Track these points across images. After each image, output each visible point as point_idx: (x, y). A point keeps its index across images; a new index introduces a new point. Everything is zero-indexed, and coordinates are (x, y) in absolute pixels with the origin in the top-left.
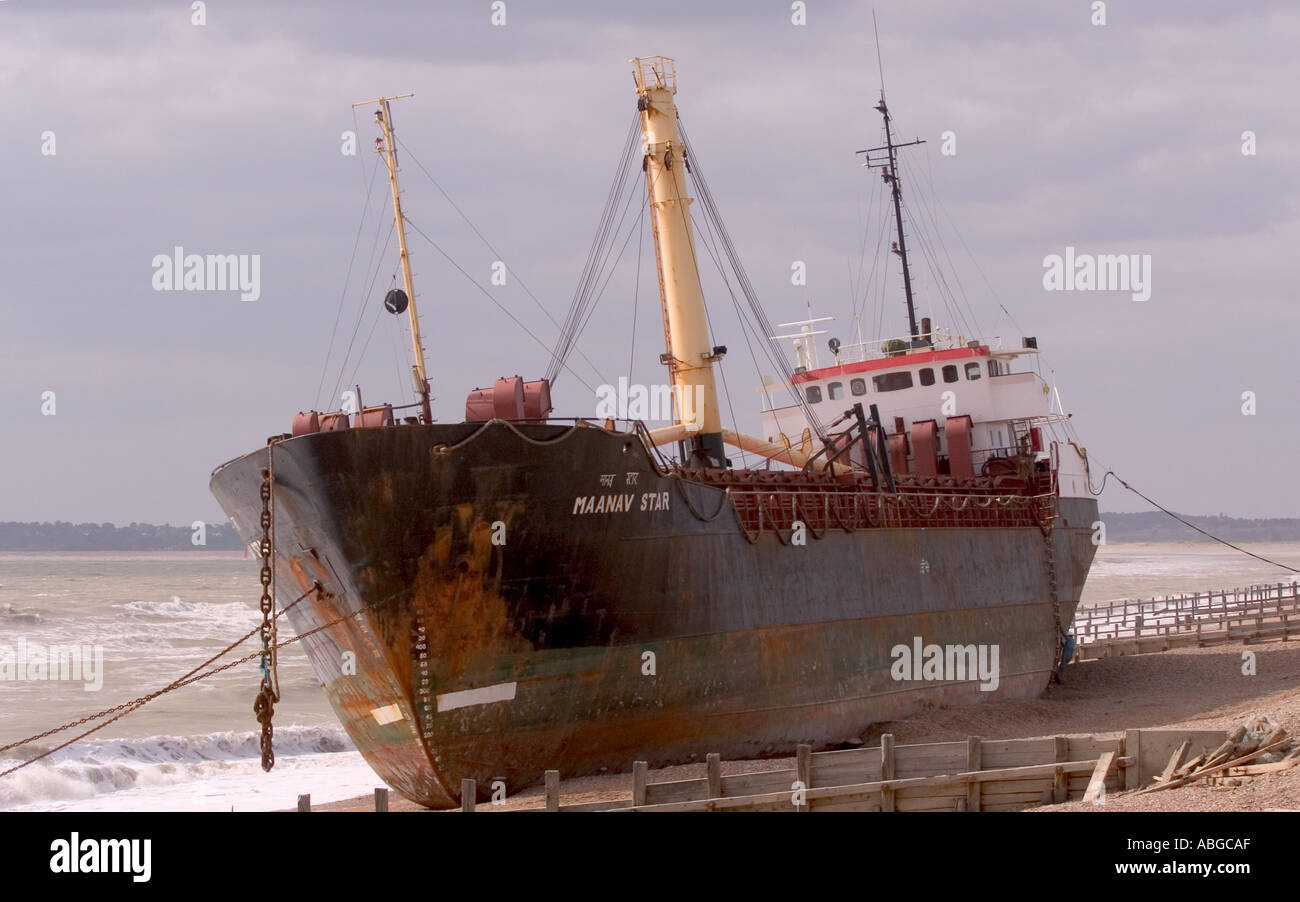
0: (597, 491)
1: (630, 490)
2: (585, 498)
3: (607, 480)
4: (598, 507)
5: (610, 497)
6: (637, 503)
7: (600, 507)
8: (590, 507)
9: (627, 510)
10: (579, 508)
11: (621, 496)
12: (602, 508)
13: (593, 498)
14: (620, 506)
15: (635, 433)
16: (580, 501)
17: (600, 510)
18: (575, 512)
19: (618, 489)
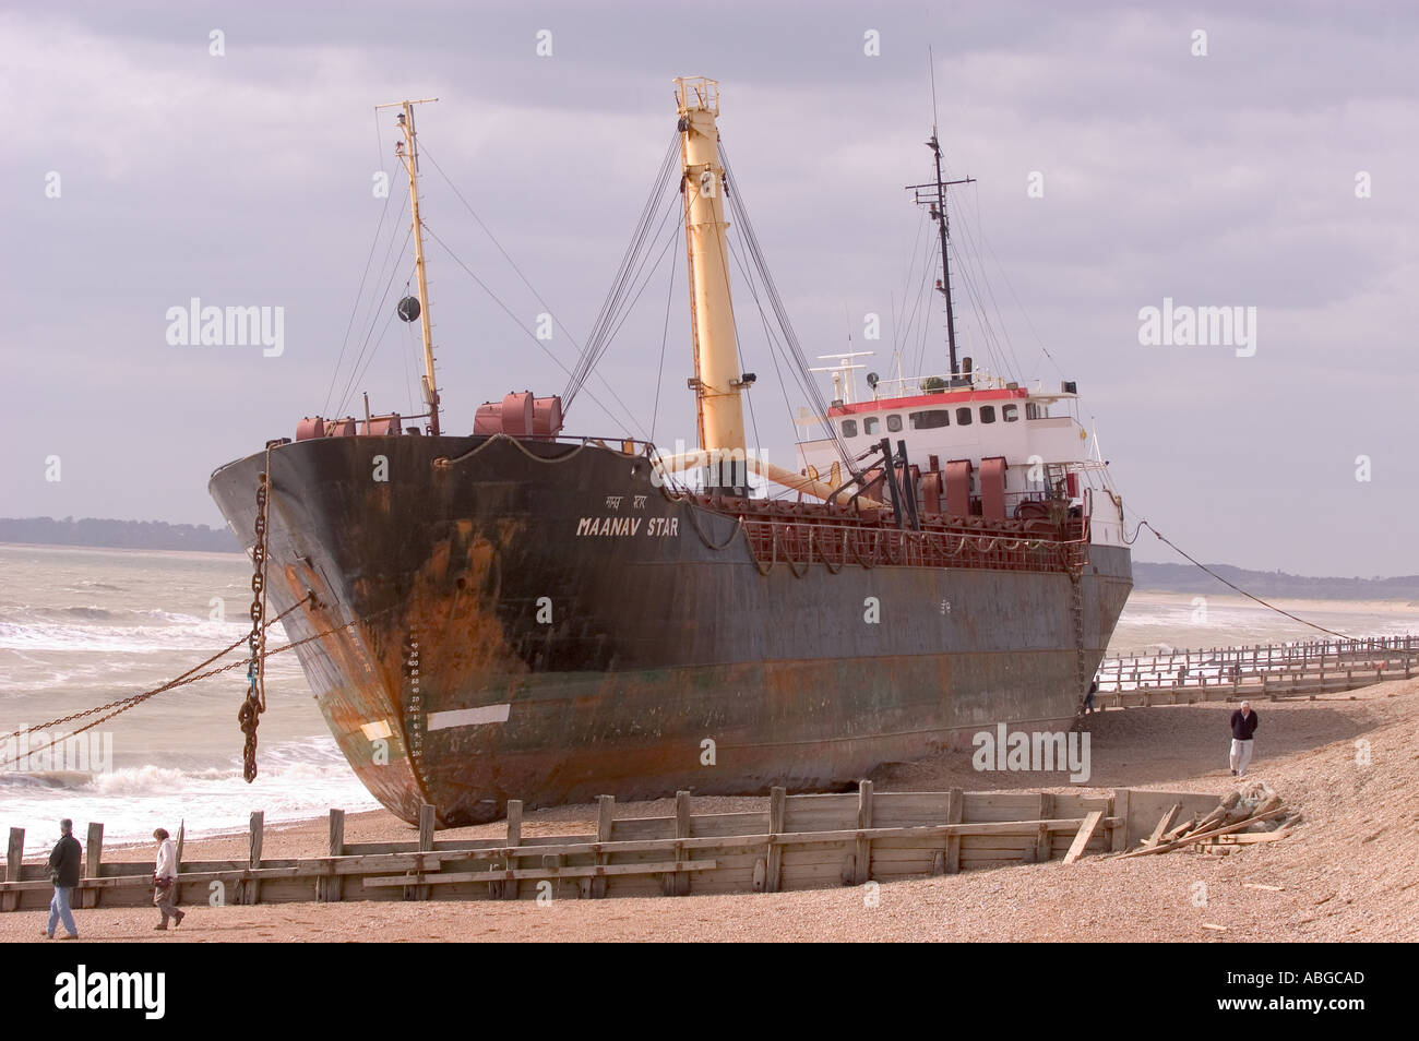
0: (603, 513)
1: (637, 514)
2: (590, 520)
3: (613, 502)
4: (603, 530)
5: (616, 519)
6: (644, 527)
7: (605, 530)
8: (595, 529)
9: (633, 534)
10: (583, 529)
11: (628, 519)
12: (607, 531)
13: (598, 520)
14: (626, 529)
15: (645, 455)
16: (584, 522)
17: (605, 533)
18: (579, 533)
19: (624, 512)
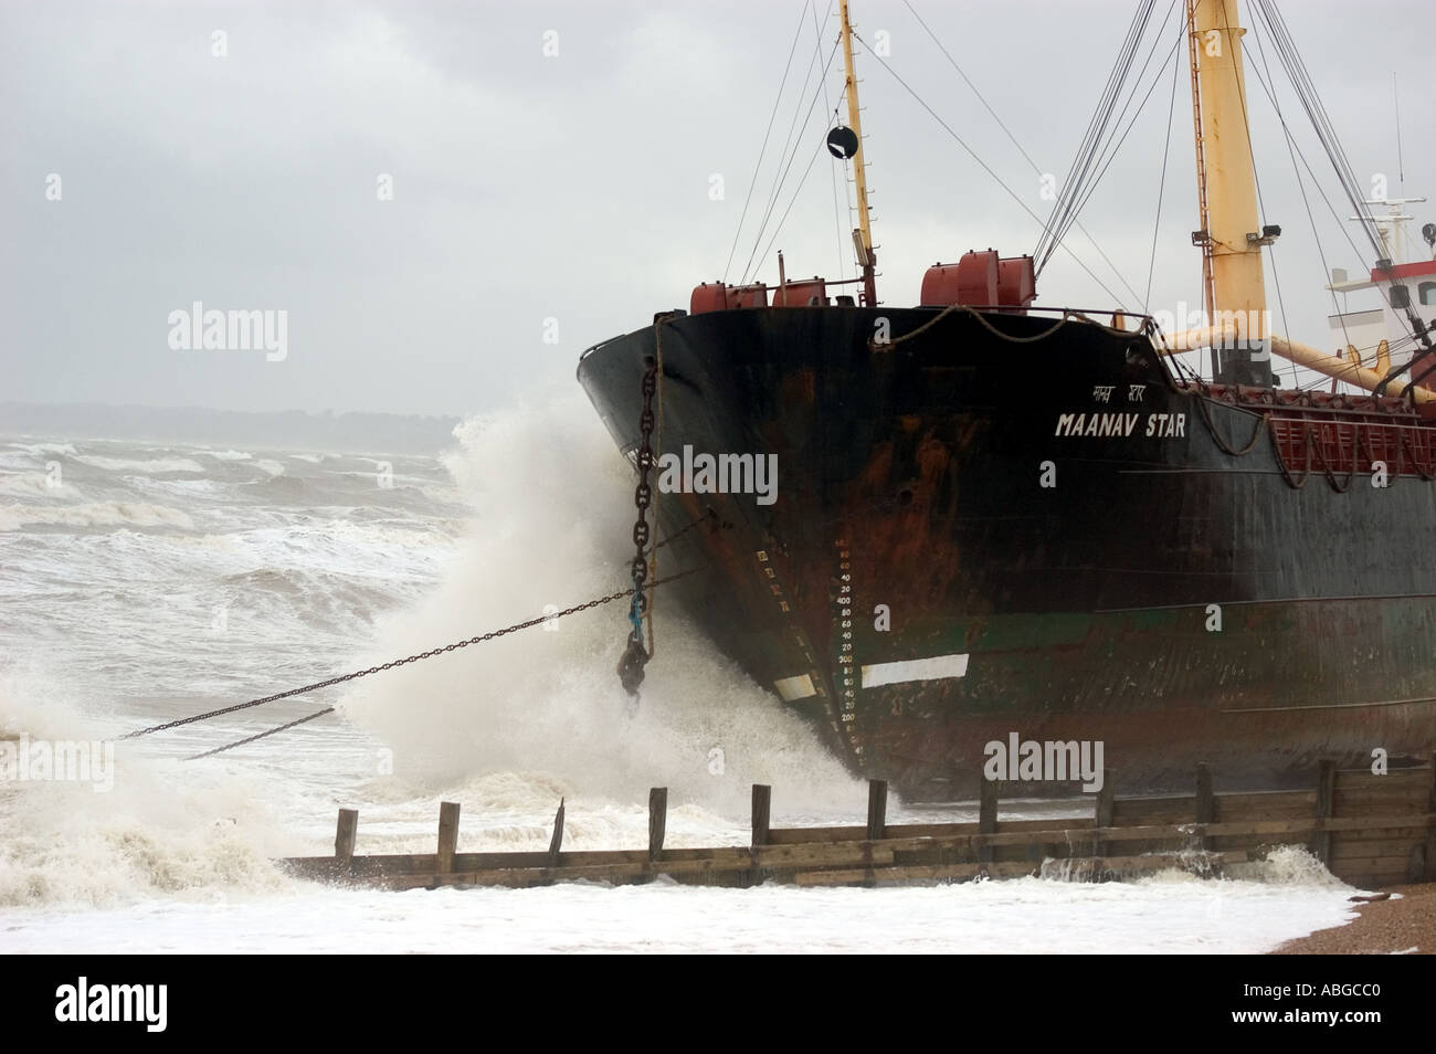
0: (1090, 407)
1: (1131, 408)
2: (1072, 416)
3: (1103, 393)
4: (1090, 429)
5: (1105, 416)
6: (1141, 425)
7: (1092, 429)
8: (1079, 428)
9: (1128, 434)
10: (1064, 428)
11: (1121, 415)
12: (1095, 429)
13: (1083, 416)
14: (1118, 428)
15: (1143, 333)
16: (1065, 419)
17: (1091, 433)
18: (1058, 433)
19: (1118, 405)
